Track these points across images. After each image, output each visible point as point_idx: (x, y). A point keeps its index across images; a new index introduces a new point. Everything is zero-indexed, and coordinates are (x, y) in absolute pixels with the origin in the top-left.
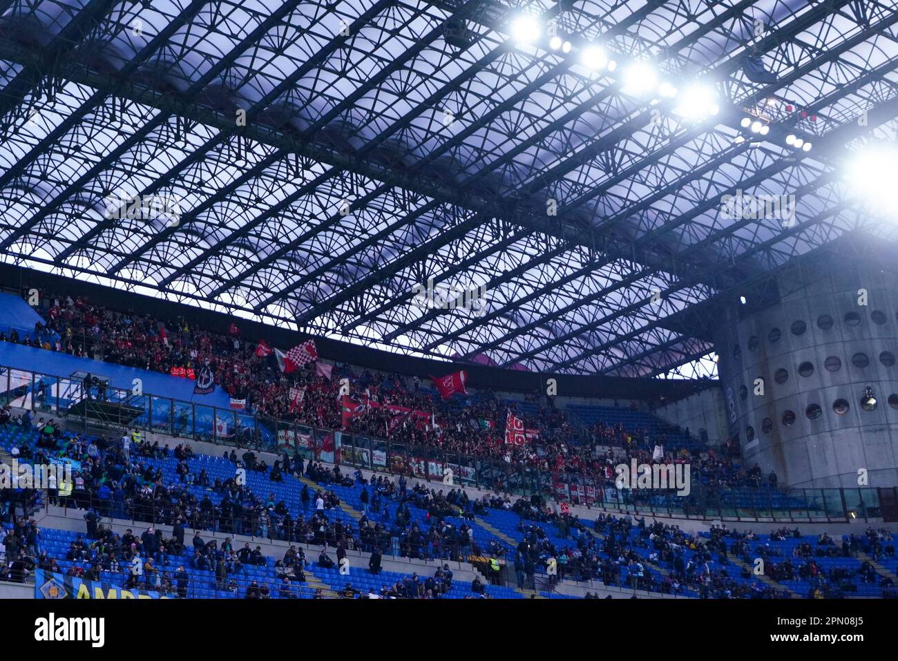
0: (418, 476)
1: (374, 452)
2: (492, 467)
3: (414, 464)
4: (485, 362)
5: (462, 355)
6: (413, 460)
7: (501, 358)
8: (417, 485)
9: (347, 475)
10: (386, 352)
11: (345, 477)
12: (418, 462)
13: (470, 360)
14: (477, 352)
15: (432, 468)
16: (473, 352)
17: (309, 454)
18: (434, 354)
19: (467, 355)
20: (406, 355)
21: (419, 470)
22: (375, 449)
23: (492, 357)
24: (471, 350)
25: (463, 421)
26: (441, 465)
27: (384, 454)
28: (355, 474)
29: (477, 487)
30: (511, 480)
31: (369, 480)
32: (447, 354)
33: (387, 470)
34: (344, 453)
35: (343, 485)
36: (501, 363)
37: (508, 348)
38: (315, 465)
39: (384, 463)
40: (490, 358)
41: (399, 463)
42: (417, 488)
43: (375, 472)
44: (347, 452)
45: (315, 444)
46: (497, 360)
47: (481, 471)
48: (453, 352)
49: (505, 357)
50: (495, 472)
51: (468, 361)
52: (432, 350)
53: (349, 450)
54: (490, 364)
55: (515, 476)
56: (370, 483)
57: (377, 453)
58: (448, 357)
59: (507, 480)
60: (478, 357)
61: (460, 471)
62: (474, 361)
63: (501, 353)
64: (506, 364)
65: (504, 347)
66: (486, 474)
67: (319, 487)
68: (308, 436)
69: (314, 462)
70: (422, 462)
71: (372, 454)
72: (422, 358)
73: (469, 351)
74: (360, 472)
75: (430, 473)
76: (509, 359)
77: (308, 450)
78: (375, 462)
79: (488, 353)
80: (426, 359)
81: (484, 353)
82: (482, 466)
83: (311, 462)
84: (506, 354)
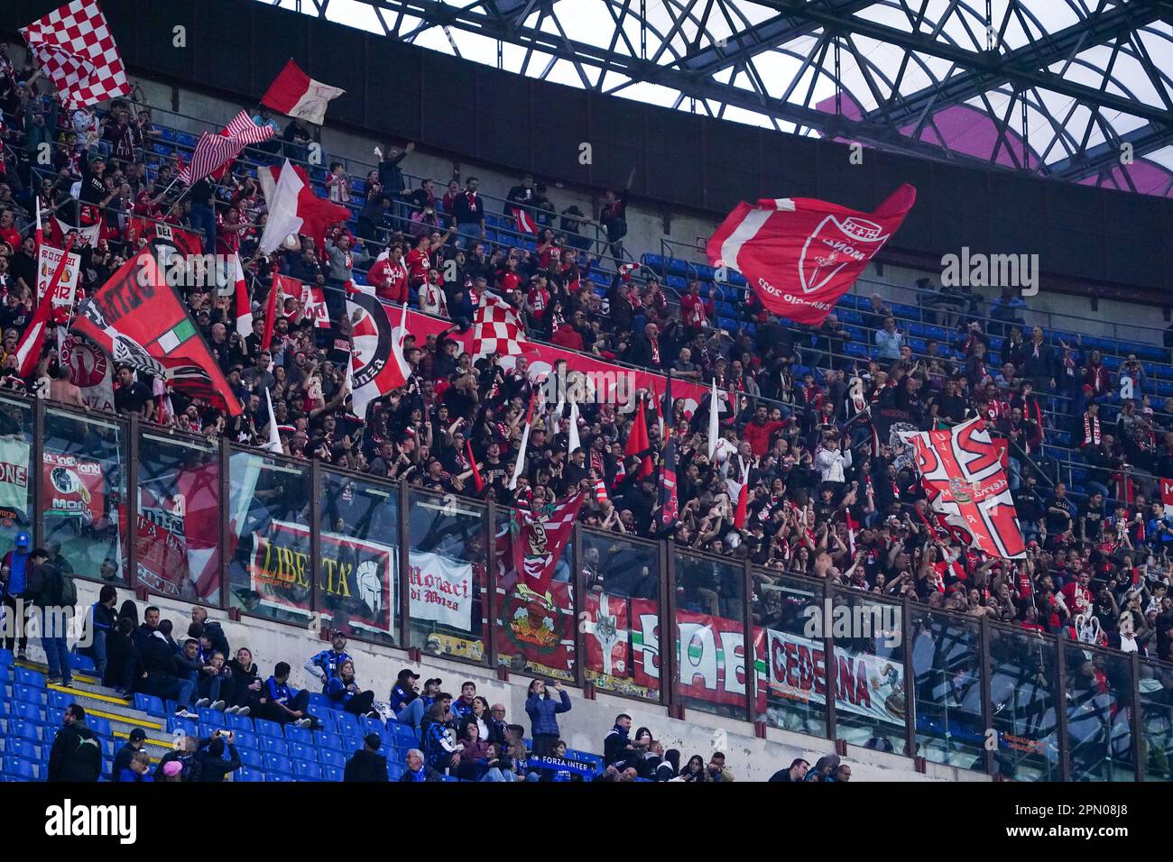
0: (627, 685)
1: (415, 559)
2: (989, 660)
3: (610, 630)
4: (977, 147)
5: (870, 105)
6: (605, 608)
7: (1060, 130)
8: (623, 731)
9: (283, 669)
10: (498, 75)
11: (266, 672)
12: (629, 621)
13: (907, 131)
14: (942, 94)
15: (697, 653)
16: (922, 95)
17: (97, 553)
18: (730, 95)
19: (896, 108)
20: (592, 95)
21: (631, 657)
22: (426, 546)
23: (1015, 123)
24: (915, 82)
25: (855, 432)
26: (738, 640)
27: (465, 573)
28: (320, 660)
29: (908, 752)
30: (1075, 729)
31: (382, 697)
32: (797, 98)
33: (475, 649)
34: (270, 562)
35: (258, 712)
36: (1058, 154)
37: (1094, 81)
38: (129, 608)
39: (462, 620)
40: (1003, 126)
41: (536, 617)
42: (617, 744)
43: (415, 656)
44: (285, 555)
45: (127, 507)
46: (1039, 136)
47: (933, 679)
48: (826, 90)
49: (1076, 128)
50: (1002, 686)
51: (898, 140)
52: (723, 76)
53: (295, 545)
54: (1004, 160)
55: (1098, 712)
56: (388, 713)
57: (430, 565)
58: (801, 114)
59: (1058, 729)
60: (946, 118)
61: (829, 673)
62: (928, 136)
63: (1058, 103)
64: (1080, 157)
65: (1077, 74)
66: (961, 693)
67: (138, 718)
68: (94, 469)
69: (122, 596)
70: (649, 622)
71: (404, 572)
72: (673, 113)
73: (906, 89)
74: (339, 657)
75: (686, 676)
76: (1097, 138)
77: (90, 533)
78: (418, 609)
79: (998, 102)
80: (692, 117)
81: (977, 102)
82: (938, 657)
83: (108, 595)
84: (1084, 113)
